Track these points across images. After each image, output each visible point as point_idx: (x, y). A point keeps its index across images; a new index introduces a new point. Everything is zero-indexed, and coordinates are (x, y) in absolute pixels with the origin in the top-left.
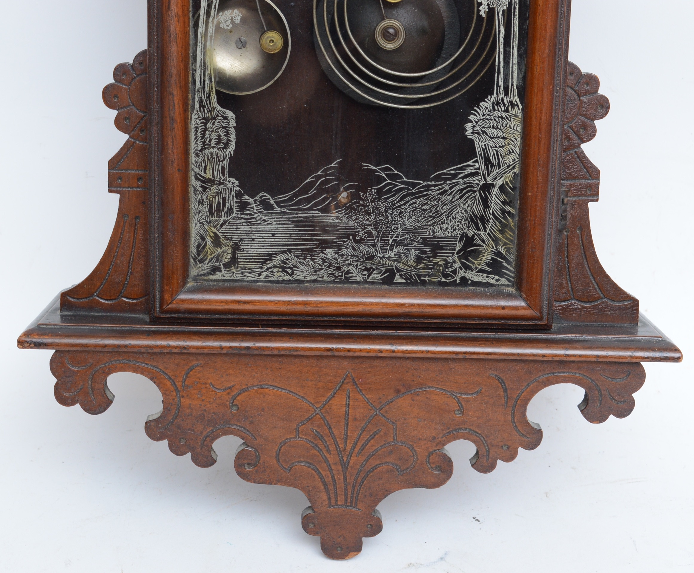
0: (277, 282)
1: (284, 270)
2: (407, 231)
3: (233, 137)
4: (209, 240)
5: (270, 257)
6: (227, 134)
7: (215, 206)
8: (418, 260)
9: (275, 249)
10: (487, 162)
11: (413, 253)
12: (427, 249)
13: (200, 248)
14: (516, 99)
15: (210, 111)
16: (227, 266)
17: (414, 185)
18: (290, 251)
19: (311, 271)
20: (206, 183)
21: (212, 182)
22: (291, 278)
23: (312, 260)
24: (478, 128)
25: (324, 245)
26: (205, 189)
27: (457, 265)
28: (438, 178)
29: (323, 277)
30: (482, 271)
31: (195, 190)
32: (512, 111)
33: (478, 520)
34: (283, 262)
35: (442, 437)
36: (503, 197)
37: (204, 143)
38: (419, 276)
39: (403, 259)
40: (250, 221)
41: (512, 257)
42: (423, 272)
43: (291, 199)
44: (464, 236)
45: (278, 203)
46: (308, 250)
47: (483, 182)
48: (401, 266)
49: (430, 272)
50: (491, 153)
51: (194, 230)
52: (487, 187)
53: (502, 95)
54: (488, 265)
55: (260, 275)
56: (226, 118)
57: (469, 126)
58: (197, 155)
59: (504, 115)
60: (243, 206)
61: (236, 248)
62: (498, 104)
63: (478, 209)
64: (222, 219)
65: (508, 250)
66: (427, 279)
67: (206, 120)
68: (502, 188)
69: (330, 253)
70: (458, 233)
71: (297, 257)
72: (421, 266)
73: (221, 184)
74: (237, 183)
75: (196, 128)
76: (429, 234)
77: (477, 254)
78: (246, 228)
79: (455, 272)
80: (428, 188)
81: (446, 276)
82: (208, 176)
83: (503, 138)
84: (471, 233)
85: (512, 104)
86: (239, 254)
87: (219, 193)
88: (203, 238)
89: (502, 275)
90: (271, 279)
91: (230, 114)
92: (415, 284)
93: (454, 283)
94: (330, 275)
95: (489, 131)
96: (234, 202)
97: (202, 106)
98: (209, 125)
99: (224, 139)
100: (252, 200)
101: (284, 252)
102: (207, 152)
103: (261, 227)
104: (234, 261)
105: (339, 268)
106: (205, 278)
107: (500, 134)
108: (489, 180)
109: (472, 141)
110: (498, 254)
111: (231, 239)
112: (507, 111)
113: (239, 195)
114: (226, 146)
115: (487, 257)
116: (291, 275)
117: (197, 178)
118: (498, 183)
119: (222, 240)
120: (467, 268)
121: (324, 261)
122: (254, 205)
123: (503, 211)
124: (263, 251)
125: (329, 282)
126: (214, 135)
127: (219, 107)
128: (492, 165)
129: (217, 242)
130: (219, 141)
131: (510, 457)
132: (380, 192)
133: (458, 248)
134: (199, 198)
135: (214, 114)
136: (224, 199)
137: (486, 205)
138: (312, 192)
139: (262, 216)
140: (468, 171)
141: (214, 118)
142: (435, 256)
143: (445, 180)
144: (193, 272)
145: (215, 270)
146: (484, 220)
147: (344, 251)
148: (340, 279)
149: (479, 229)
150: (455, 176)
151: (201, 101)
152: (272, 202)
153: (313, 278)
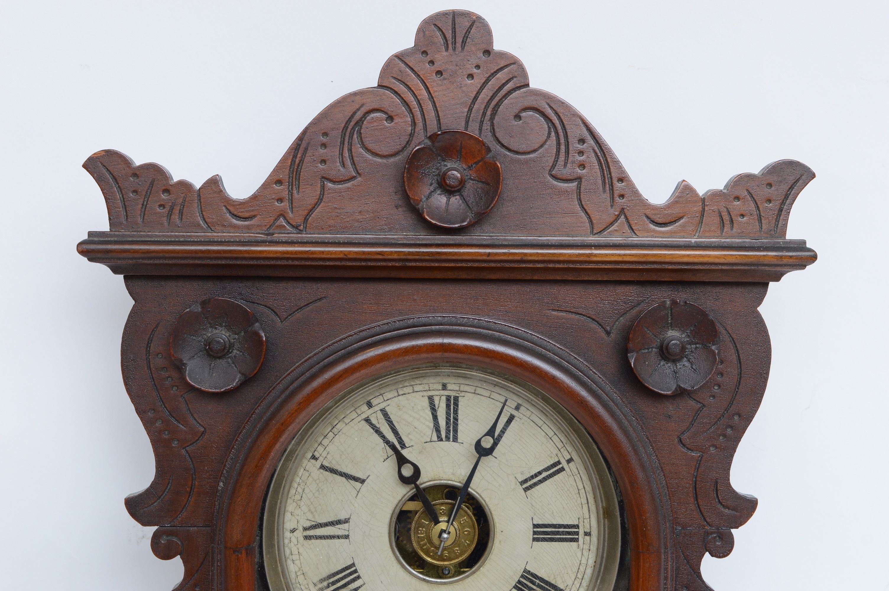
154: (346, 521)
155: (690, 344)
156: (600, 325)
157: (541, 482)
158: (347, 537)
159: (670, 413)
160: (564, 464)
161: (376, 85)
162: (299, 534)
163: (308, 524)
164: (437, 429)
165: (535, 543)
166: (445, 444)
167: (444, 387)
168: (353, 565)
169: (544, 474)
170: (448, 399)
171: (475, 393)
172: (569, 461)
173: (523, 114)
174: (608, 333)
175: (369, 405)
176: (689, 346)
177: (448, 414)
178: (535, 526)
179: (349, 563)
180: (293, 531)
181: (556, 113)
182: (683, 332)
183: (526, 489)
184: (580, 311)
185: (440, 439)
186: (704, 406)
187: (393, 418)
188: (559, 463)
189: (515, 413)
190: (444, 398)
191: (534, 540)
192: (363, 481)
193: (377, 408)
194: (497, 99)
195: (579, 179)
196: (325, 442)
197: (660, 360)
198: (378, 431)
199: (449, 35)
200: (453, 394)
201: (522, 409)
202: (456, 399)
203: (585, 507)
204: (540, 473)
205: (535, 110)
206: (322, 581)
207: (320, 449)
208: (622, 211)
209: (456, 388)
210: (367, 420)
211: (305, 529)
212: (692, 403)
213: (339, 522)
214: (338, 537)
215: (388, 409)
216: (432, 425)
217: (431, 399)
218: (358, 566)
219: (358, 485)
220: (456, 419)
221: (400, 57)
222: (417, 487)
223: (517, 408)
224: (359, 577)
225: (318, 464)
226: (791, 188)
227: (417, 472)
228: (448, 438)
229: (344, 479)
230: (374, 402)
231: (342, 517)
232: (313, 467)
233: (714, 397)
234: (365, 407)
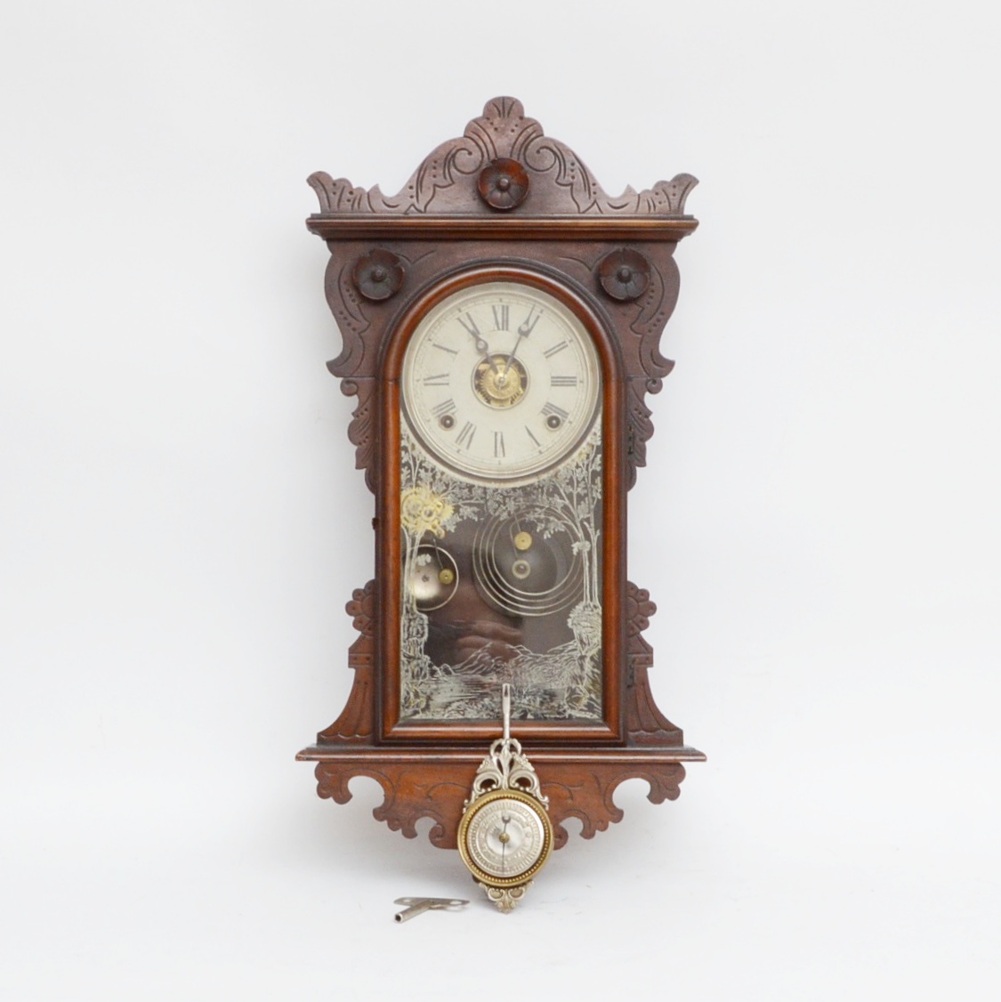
0: (455, 720)
1: (458, 712)
2: (535, 686)
3: (426, 630)
4: (412, 695)
5: (449, 704)
6: (423, 629)
7: (415, 673)
8: (542, 703)
9: (453, 699)
10: (582, 642)
11: (538, 699)
12: (547, 697)
13: (407, 699)
14: (598, 604)
15: (412, 614)
16: (423, 710)
17: (537, 657)
18: (462, 700)
19: (476, 712)
20: (410, 658)
21: (414, 658)
22: (463, 717)
23: (476, 705)
24: (575, 622)
25: (483, 696)
26: (409, 662)
27: (566, 707)
28: (552, 653)
29: (483, 716)
30: (582, 710)
31: (404, 663)
32: (595, 611)
34: (458, 707)
35: (560, 816)
36: (592, 663)
37: (409, 634)
38: (543, 714)
39: (532, 703)
40: (437, 682)
41: (599, 701)
42: (545, 712)
43: (462, 668)
44: (570, 688)
45: (454, 670)
46: (474, 699)
47: (579, 655)
48: (531, 708)
49: (549, 711)
50: (584, 636)
51: (403, 687)
52: (582, 658)
53: (589, 601)
54: (585, 706)
55: (443, 715)
56: (422, 619)
57: (569, 621)
58: (405, 642)
59: (591, 613)
60: (433, 673)
61: (429, 698)
62: (587, 606)
63: (577, 671)
64: (421, 680)
65: (597, 697)
66: (547, 716)
67: (410, 620)
68: (592, 658)
69: (487, 701)
70: (566, 686)
71: (467, 703)
72: (544, 708)
73: (419, 659)
74: (429, 658)
75: (404, 626)
76: (548, 687)
77: (578, 700)
78: (434, 686)
79: (565, 711)
80: (546, 659)
81: (559, 713)
82: (412, 654)
83: (591, 627)
84: (574, 687)
85: (595, 607)
86: (431, 702)
87: (418, 665)
88: (408, 693)
89: (594, 712)
90: (451, 718)
91: (425, 617)
92: (540, 719)
93: (564, 718)
94: (488, 714)
95: (582, 623)
96: (427, 670)
97: (407, 612)
98: (412, 623)
99: (421, 632)
100: (438, 669)
101: (458, 701)
102: (411, 640)
103: (444, 685)
104: (427, 707)
105: (492, 711)
106: (410, 718)
107: (589, 625)
108: (583, 654)
109: (572, 630)
110: (591, 699)
111: (425, 693)
112: (592, 611)
113: (430, 666)
114: (422, 635)
115: (585, 701)
116: (463, 715)
117: (405, 656)
118: (589, 655)
119: (421, 694)
120: (572, 708)
121: (483, 706)
122: (439, 672)
123: (593, 672)
124: (445, 700)
126: (415, 630)
127: (418, 613)
128: (585, 644)
129: (417, 695)
130: (418, 632)
131: (604, 828)
132: (517, 662)
133: (566, 695)
134: (405, 668)
135: (415, 616)
136: (421, 669)
137: (582, 669)
138: (475, 662)
139: (445, 679)
140: (570, 648)
141: (415, 619)
142: (552, 701)
143: (557, 654)
144: (402, 714)
145: (416, 713)
146: (581, 678)
147: (496, 700)
149: (578, 683)
150: (562, 651)
151: (407, 609)
152: (450, 669)
153: (477, 717)
154: (447, 375)
155: (634, 272)
156: (586, 265)
157: (555, 352)
158: (448, 384)
159: (625, 313)
160: (568, 343)
161: (462, 135)
162: (421, 382)
163: (426, 377)
164: (497, 323)
165: (553, 387)
166: (501, 332)
167: (501, 300)
168: (451, 400)
169: (557, 349)
170: (503, 307)
171: (517, 304)
172: (571, 341)
173: (541, 151)
174: (590, 269)
175: (460, 311)
176: (633, 274)
177: (503, 314)
178: (553, 378)
179: (449, 399)
180: (418, 381)
181: (559, 150)
182: (630, 265)
183: (547, 357)
184: (574, 257)
185: (499, 329)
186: (643, 309)
187: (472, 317)
188: (564, 342)
189: (540, 315)
190: (501, 307)
191: (552, 385)
192: (456, 353)
193: (464, 312)
194: (526, 143)
195: (571, 184)
196: (436, 331)
197: (618, 282)
198: (465, 325)
199: (501, 109)
200: (505, 304)
201: (544, 312)
202: (507, 308)
203: (580, 368)
204: (554, 348)
205: (547, 148)
206: (434, 409)
207: (433, 335)
208: (595, 201)
209: (507, 300)
210: (459, 319)
211: (425, 380)
212: (637, 307)
213: (443, 376)
214: (443, 384)
215: (470, 313)
216: (494, 322)
217: (494, 307)
218: (454, 400)
219: (454, 355)
220: (507, 318)
221: (475, 121)
222: (487, 355)
223: (542, 312)
224: (454, 407)
225: (432, 343)
226: (686, 188)
227: (486, 345)
228: (503, 329)
229: (446, 352)
230: (462, 309)
231: (445, 373)
232: (429, 345)
233: (649, 304)
234: (457, 312)
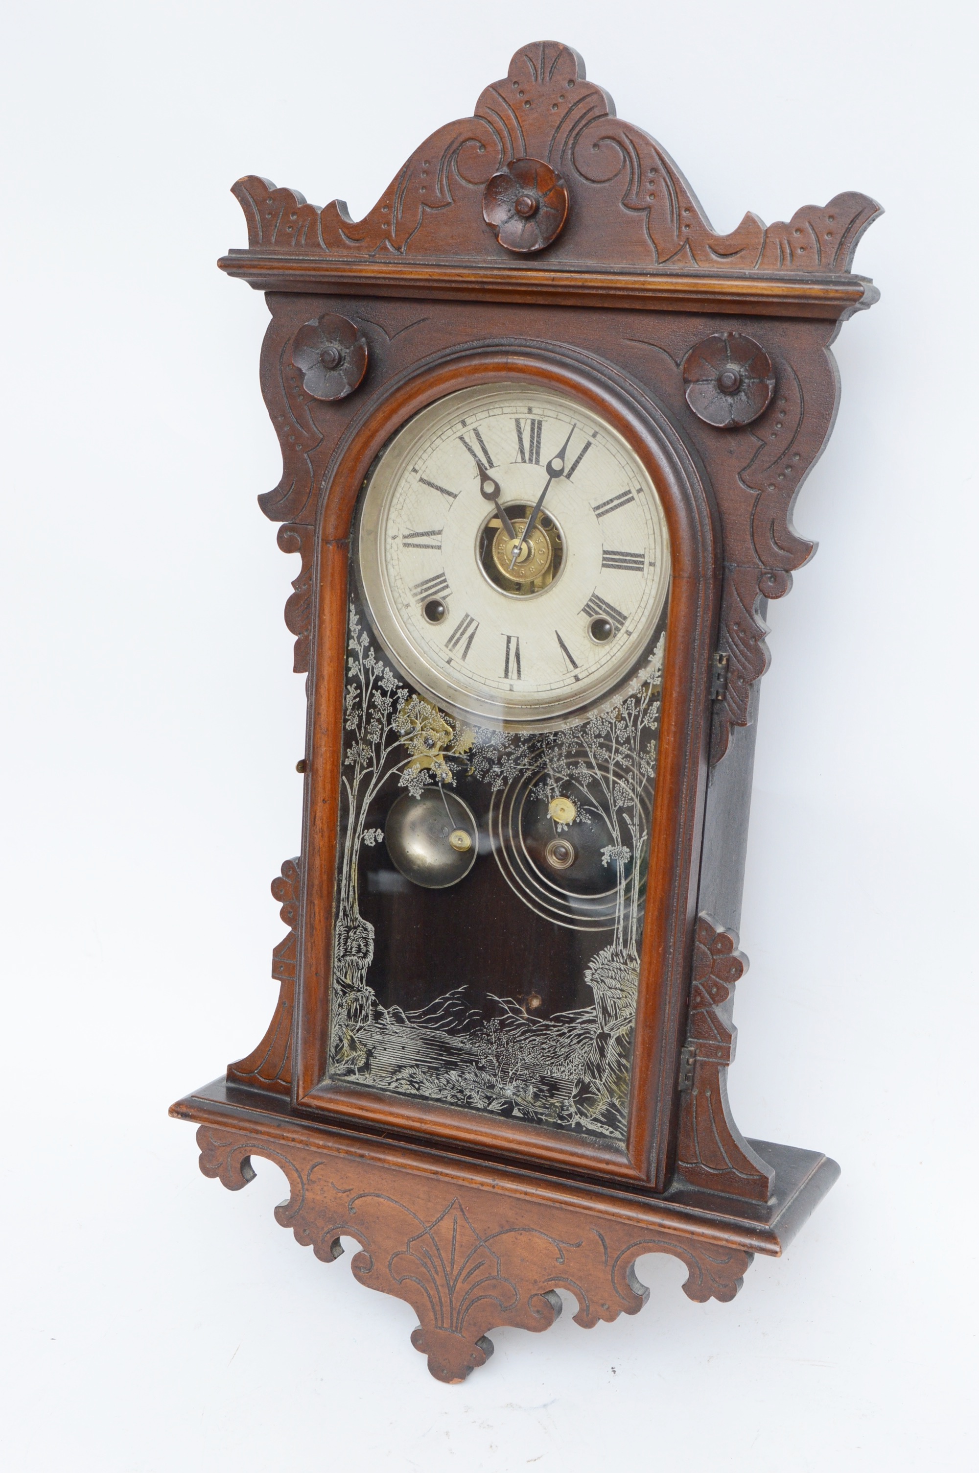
0: (404, 1094)
1: (411, 1083)
2: (526, 1067)
3: (371, 948)
4: (346, 1043)
5: (400, 1068)
6: (366, 945)
7: (353, 1011)
8: (536, 1096)
9: (404, 1062)
10: (605, 1010)
11: (532, 1089)
12: (545, 1088)
13: (338, 1049)
14: (635, 953)
15: (352, 921)
16: (361, 1070)
17: (535, 1023)
18: (417, 1066)
19: (437, 1091)
20: (347, 988)
21: (351, 987)
22: (417, 1093)
23: (438, 1079)
24: (596, 976)
25: (450, 1066)
26: (345, 993)
27: (573, 1109)
28: (557, 1019)
29: (446, 1097)
30: (596, 1120)
31: (337, 993)
32: (631, 965)
33: (614, 1372)
34: (411, 1076)
35: (544, 1282)
36: (619, 1049)
37: (346, 949)
38: (536, 1113)
39: (522, 1093)
40: (383, 1030)
41: (625, 1111)
42: (540, 1110)
43: (419, 1017)
44: (580, 1081)
45: (409, 1018)
46: (437, 1069)
47: (600, 1031)
48: (519, 1100)
49: (546, 1111)
50: (609, 1003)
51: (334, 1031)
52: (604, 1037)
53: (621, 947)
54: (603, 1115)
55: (389, 1084)
56: (366, 929)
57: (588, 973)
58: (339, 960)
59: (623, 967)
60: (378, 1016)
61: (370, 1054)
62: (617, 955)
63: (595, 1057)
64: (359, 1024)
65: (622, 1104)
66: (543, 1117)
67: (349, 929)
68: (618, 1040)
69: (454, 1075)
70: (574, 1077)
71: (424, 1073)
72: (538, 1103)
73: (359, 991)
74: (373, 992)
75: (340, 934)
76: (547, 1073)
77: (592, 1102)
78: (378, 1037)
79: (570, 1115)
80: (547, 1027)
81: (562, 1118)
82: (348, 981)
83: (622, 990)
84: (587, 1080)
85: (632, 959)
86: (372, 1060)
87: (357, 1000)
88: (341, 1040)
89: (616, 1128)
90: (400, 1090)
91: (370, 926)
92: (531, 1120)
93: (568, 1128)
94: (453, 1096)
95: (607, 981)
96: (369, 1010)
97: (345, 915)
98: (351, 934)
99: (364, 949)
100: (385, 1011)
101: (412, 1066)
102: (348, 958)
103: (393, 1038)
104: (367, 1067)
105: (461, 1092)
106: (343, 1078)
107: (618, 986)
108: (606, 1030)
109: (590, 989)
110: (613, 1105)
111: (365, 1045)
112: (625, 963)
113: (374, 1004)
114: (365, 955)
115: (602, 1107)
116: (418, 1089)
117: (338, 982)
118: (615, 1034)
119: (358, 1044)
120: (582, 1114)
121: (448, 1082)
122: (386, 1016)
123: (619, 1064)
124: (393, 1061)
125: (452, 1104)
126: (355, 944)
127: (360, 918)
128: (610, 1015)
129: (353, 1045)
130: (359, 951)
131: (611, 1318)
132: (503, 1024)
133: (574, 1092)
134: (339, 1001)
135: (356, 924)
136: (361, 1006)
137: (602, 1054)
138: (440, 1013)
139: (394, 1028)
140: (586, 1017)
141: (356, 928)
142: (552, 1096)
143: (564, 1022)
144: (332, 1070)
145: (350, 1072)
146: (600, 1070)
147: (467, 1076)
148: (462, 1102)
149: (595, 1078)
150: (572, 1020)
151: (345, 911)
152: (403, 1016)
153: (437, 1097)
154: (440, 532)
155: (748, 378)
156: (671, 356)
157: (612, 509)
158: (439, 547)
159: (732, 449)
160: (634, 493)
161: (472, 115)
162: (399, 541)
163: (407, 533)
164: (522, 452)
165: (604, 569)
166: (527, 466)
167: (530, 410)
168: (443, 574)
169: (616, 502)
170: (533, 423)
171: (556, 418)
172: (640, 491)
173: (601, 143)
174: (678, 365)
175: (464, 423)
176: (746, 381)
177: (532, 437)
178: (605, 552)
179: (440, 572)
180: (394, 538)
181: (632, 142)
182: (742, 366)
183: (599, 516)
184: (651, 341)
185: (524, 461)
186: (766, 443)
187: (484, 438)
188: (629, 492)
189: (592, 440)
190: (529, 422)
191: (604, 565)
192: (455, 496)
193: (471, 427)
194: (578, 129)
195: (648, 208)
196: (425, 456)
197: (718, 393)
198: (470, 450)
199: (539, 66)
200: (537, 418)
201: (598, 436)
202: (540, 423)
203: (652, 537)
204: (612, 501)
205: (613, 138)
206: (417, 586)
207: (420, 462)
208: (687, 241)
209: (540, 412)
210: (461, 438)
211: (405, 537)
212: (753, 439)
213: (433, 533)
214: (432, 547)
215: (479, 429)
216: (517, 447)
217: (517, 422)
218: (447, 576)
219: (451, 499)
220: (539, 443)
221: (495, 87)
222: (497, 504)
223: (594, 436)
224: (447, 587)
225: (418, 476)
226: (853, 221)
227: (497, 489)
228: (531, 461)
229: (439, 493)
230: (468, 421)
231: (437, 528)
232: (413, 478)
233: (776, 434)
234: (460, 426)
